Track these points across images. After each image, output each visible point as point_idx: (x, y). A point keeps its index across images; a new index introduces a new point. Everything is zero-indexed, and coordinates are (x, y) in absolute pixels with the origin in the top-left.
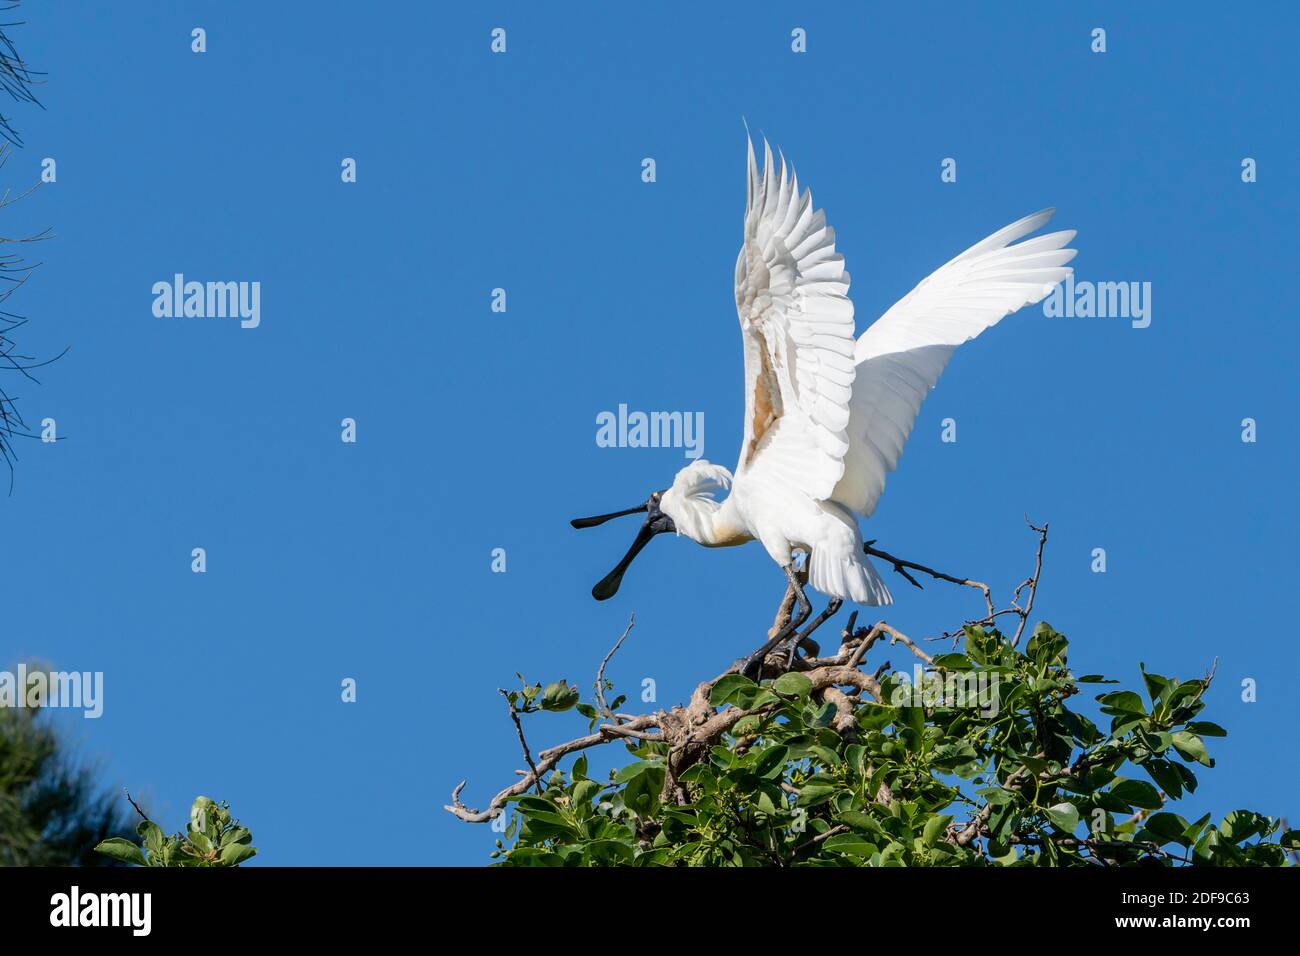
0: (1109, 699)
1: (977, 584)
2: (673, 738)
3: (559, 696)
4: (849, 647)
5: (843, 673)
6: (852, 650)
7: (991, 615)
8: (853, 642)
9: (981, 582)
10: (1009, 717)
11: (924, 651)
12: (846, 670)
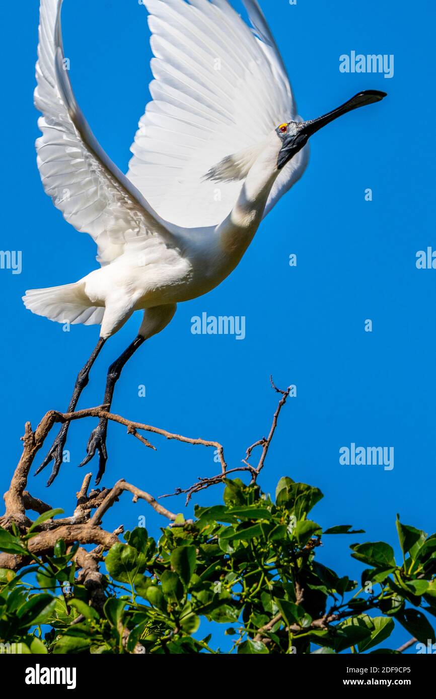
0: (363, 548)
1: (210, 443)
4: (84, 508)
5: (85, 531)
6: (87, 511)
7: (223, 472)
8: (88, 504)
9: (215, 441)
10: (260, 569)
11: (165, 508)
12: (88, 528)
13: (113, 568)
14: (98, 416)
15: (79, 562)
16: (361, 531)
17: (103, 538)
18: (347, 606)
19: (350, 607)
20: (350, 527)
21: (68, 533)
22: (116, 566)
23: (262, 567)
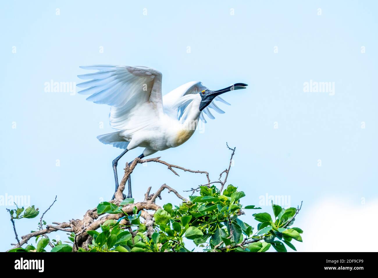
2: (77, 230)
3: (31, 212)
5: (148, 204)
12: (150, 203)
13: (157, 219)
14: (156, 161)
15: (145, 217)
16: (259, 208)
17: (155, 208)
18: (252, 238)
19: (253, 238)
20: (254, 206)
21: (141, 205)
22: (158, 218)
23: (217, 221)
